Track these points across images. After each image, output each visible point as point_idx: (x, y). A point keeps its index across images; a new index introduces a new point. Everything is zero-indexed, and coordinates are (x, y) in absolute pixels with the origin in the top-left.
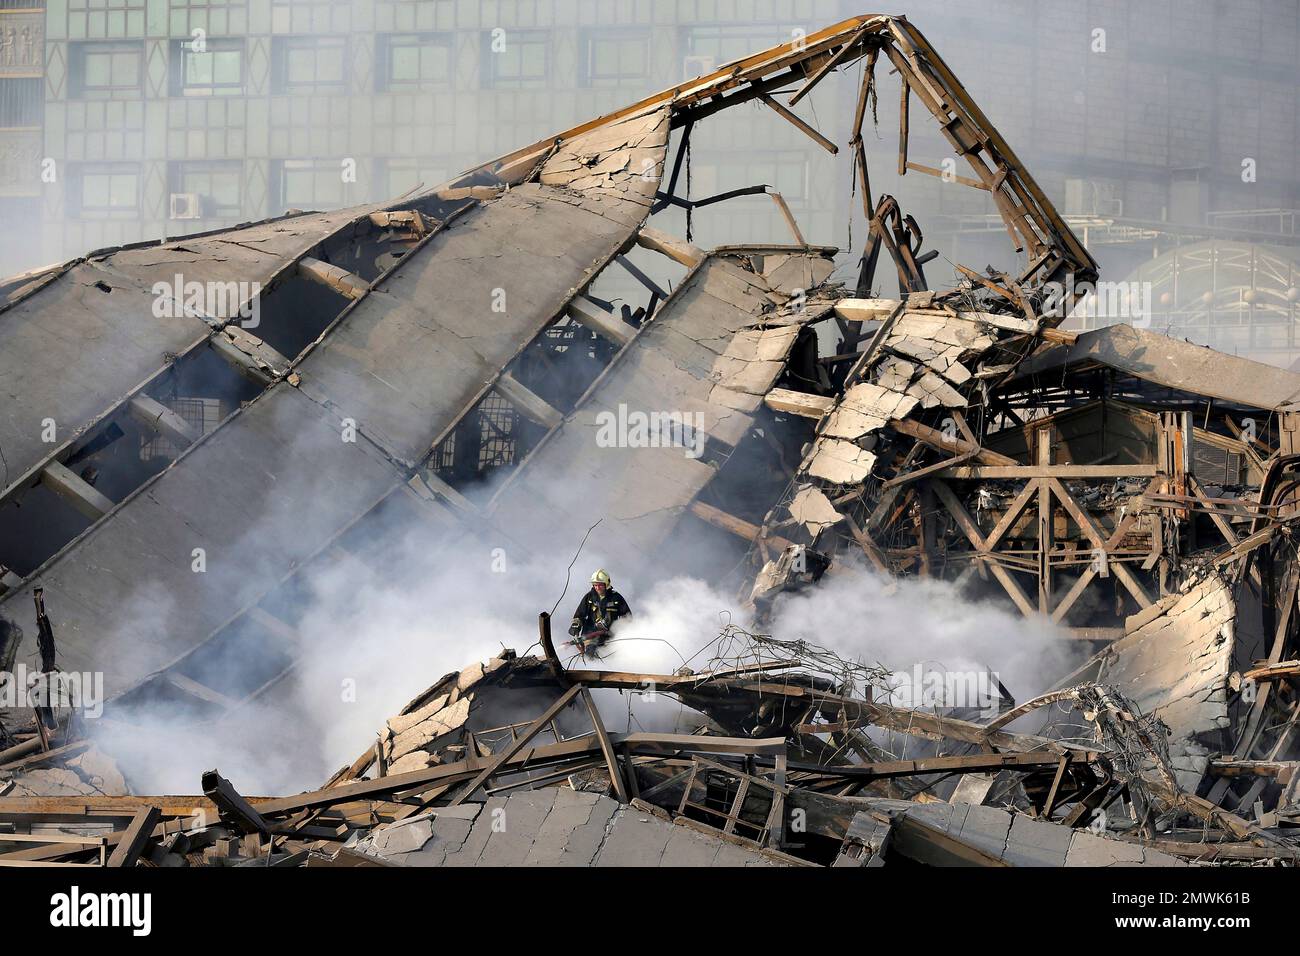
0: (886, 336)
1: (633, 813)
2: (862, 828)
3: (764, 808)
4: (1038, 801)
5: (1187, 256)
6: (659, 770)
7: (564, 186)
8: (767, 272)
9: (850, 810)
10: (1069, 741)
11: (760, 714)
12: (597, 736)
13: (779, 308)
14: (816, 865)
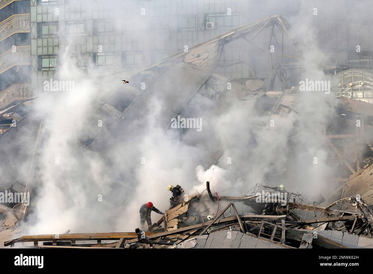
0: (280, 101)
1: (247, 236)
2: (306, 238)
3: (279, 233)
4: (348, 229)
5: (345, 73)
6: (252, 224)
7: (191, 63)
8: (247, 84)
9: (302, 233)
10: (348, 211)
11: (265, 207)
12: (236, 216)
13: (251, 94)
14: (295, 248)
